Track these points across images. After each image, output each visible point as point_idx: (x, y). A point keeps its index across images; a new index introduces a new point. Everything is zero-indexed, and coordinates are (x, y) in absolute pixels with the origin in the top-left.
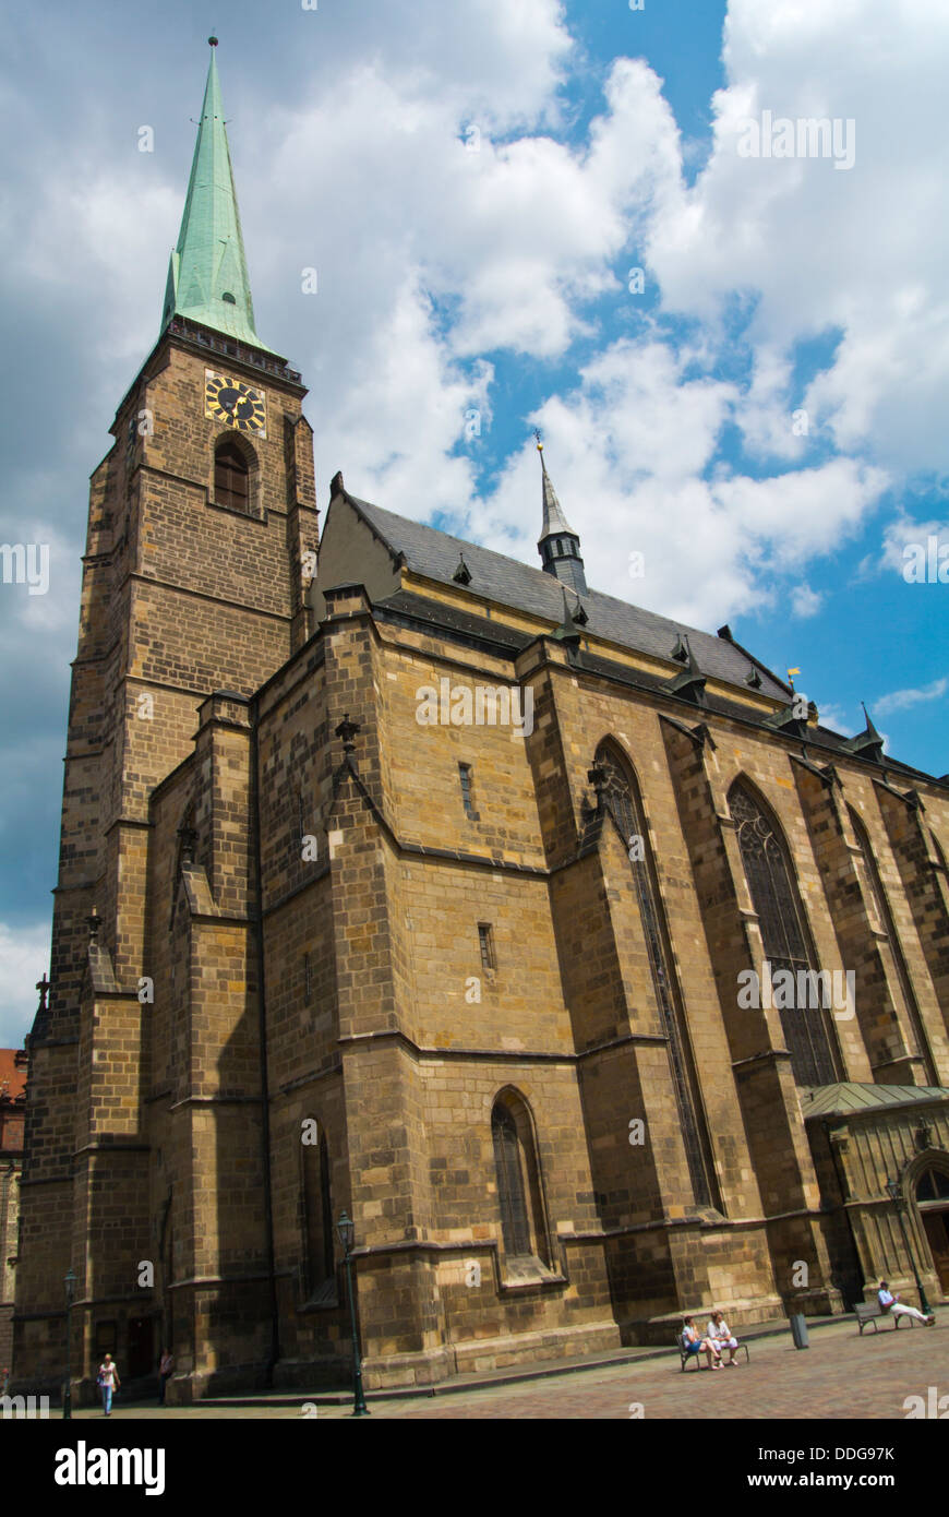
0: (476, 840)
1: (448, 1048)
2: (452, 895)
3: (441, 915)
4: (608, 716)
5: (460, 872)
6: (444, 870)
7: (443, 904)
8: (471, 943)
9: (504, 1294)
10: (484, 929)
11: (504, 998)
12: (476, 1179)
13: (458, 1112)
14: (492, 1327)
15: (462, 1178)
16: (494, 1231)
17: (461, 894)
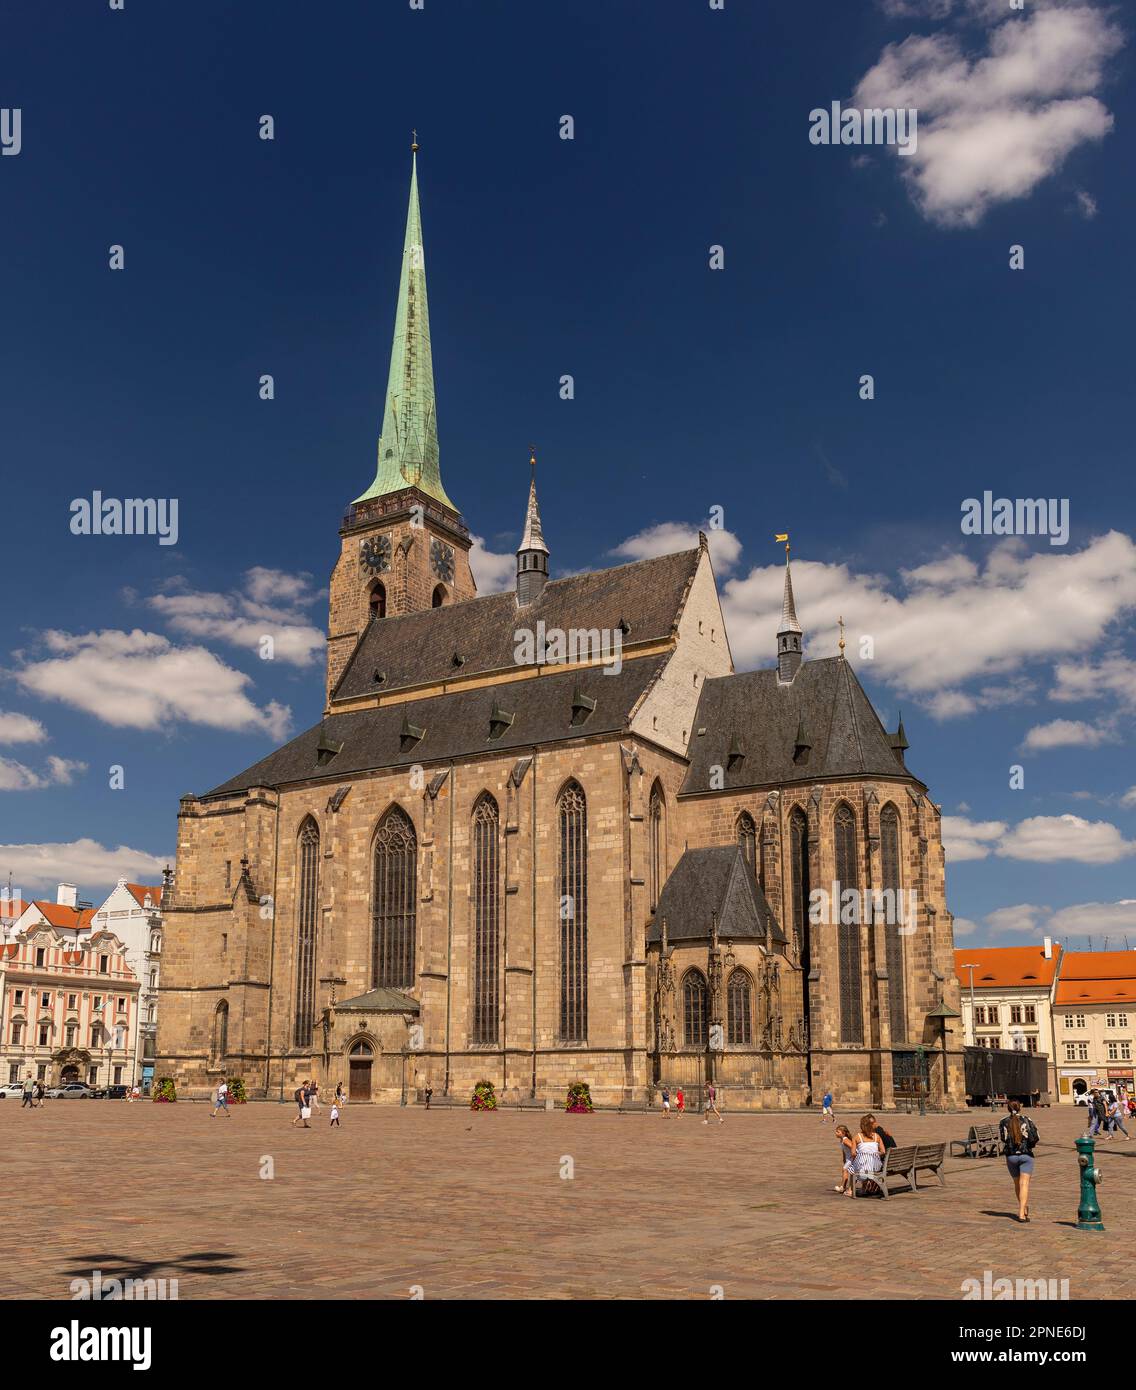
0: (227, 897)
1: (202, 986)
2: (213, 925)
3: (207, 934)
4: (308, 802)
5: (218, 913)
6: (212, 914)
7: (210, 929)
8: (219, 943)
9: (208, 1073)
10: (225, 935)
11: (226, 964)
12: (205, 1034)
13: (203, 1010)
14: (203, 1083)
15: (201, 1033)
16: (209, 1052)
17: (217, 923)
